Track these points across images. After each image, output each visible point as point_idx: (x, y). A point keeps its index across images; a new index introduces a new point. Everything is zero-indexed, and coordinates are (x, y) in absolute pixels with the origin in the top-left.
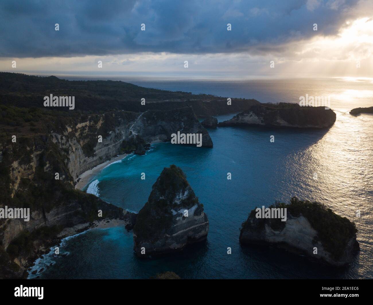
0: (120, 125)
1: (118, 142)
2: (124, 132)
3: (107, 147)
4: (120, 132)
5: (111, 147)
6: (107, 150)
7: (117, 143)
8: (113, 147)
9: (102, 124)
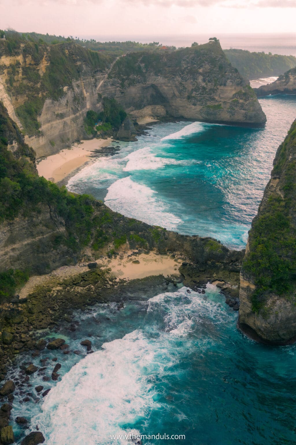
0: (79, 76)
1: (81, 112)
2: (88, 94)
3: (60, 121)
4: (82, 93)
5: (67, 121)
6: (61, 126)
7: (78, 114)
8: (72, 122)
9: (47, 68)
